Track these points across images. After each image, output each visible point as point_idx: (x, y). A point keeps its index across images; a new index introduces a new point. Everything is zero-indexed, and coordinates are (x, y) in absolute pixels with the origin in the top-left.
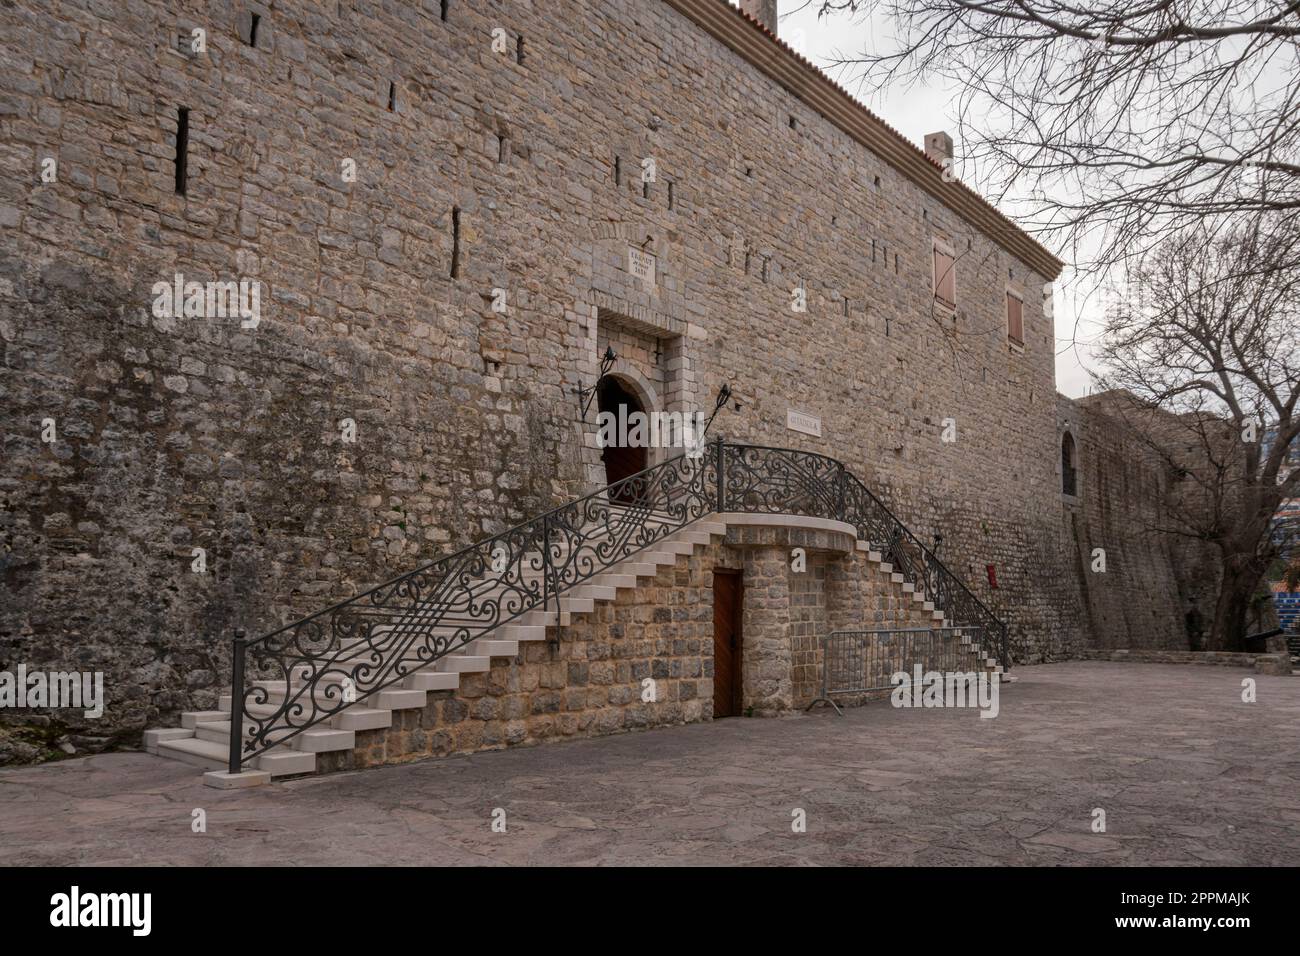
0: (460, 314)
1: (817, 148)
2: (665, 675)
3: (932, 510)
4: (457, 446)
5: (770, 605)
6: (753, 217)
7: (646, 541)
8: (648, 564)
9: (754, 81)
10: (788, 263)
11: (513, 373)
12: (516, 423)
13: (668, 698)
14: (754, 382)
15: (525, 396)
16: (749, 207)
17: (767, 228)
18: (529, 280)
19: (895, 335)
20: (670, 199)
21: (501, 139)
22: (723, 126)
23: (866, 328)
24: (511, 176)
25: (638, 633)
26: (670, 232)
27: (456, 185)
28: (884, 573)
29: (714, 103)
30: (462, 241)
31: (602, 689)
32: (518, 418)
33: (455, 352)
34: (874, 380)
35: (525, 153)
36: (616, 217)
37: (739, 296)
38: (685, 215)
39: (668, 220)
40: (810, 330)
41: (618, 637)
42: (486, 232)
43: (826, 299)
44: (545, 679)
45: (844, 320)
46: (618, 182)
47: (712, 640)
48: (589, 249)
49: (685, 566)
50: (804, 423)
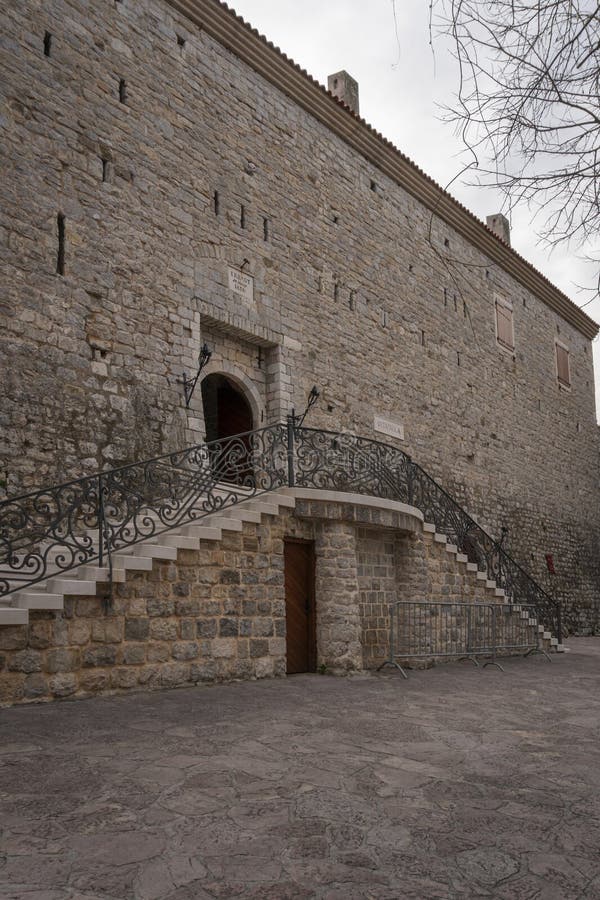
0: (66, 305)
1: (395, 209)
2: (234, 633)
3: (500, 507)
4: (62, 418)
5: (338, 574)
6: (341, 256)
7: (214, 507)
8: (214, 529)
9: (337, 147)
10: (372, 297)
11: (120, 360)
12: (123, 403)
13: (237, 654)
14: (344, 390)
15: (132, 382)
16: (337, 249)
17: (353, 267)
18: (134, 284)
19: (465, 365)
20: (266, 232)
21: (104, 162)
22: (313, 180)
23: (441, 357)
24: (114, 194)
25: (204, 593)
26: (265, 259)
27: (61, 195)
28: (449, 553)
29: (303, 160)
30: (67, 243)
31: (165, 644)
32: (124, 400)
33: (62, 338)
34: (448, 399)
35: (130, 177)
36: (217, 241)
37: (329, 318)
38: (279, 246)
39: (265, 250)
40: (392, 353)
41: (182, 595)
42: (91, 239)
43: (406, 330)
44: (98, 633)
45: (421, 348)
46: (217, 212)
47: (283, 603)
48: (191, 263)
49: (253, 534)
50: (388, 427)
